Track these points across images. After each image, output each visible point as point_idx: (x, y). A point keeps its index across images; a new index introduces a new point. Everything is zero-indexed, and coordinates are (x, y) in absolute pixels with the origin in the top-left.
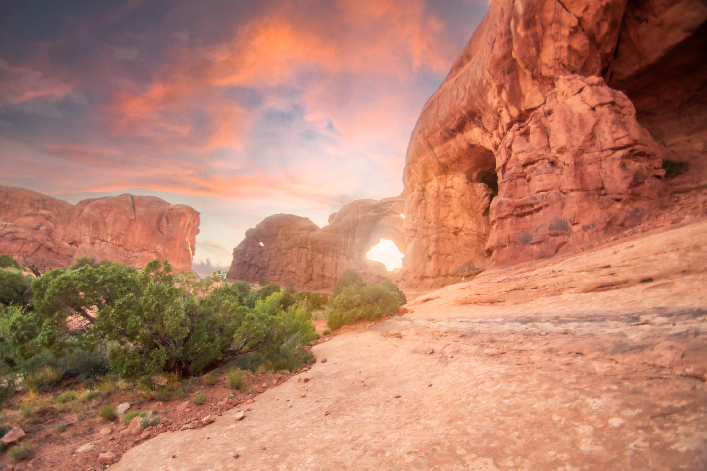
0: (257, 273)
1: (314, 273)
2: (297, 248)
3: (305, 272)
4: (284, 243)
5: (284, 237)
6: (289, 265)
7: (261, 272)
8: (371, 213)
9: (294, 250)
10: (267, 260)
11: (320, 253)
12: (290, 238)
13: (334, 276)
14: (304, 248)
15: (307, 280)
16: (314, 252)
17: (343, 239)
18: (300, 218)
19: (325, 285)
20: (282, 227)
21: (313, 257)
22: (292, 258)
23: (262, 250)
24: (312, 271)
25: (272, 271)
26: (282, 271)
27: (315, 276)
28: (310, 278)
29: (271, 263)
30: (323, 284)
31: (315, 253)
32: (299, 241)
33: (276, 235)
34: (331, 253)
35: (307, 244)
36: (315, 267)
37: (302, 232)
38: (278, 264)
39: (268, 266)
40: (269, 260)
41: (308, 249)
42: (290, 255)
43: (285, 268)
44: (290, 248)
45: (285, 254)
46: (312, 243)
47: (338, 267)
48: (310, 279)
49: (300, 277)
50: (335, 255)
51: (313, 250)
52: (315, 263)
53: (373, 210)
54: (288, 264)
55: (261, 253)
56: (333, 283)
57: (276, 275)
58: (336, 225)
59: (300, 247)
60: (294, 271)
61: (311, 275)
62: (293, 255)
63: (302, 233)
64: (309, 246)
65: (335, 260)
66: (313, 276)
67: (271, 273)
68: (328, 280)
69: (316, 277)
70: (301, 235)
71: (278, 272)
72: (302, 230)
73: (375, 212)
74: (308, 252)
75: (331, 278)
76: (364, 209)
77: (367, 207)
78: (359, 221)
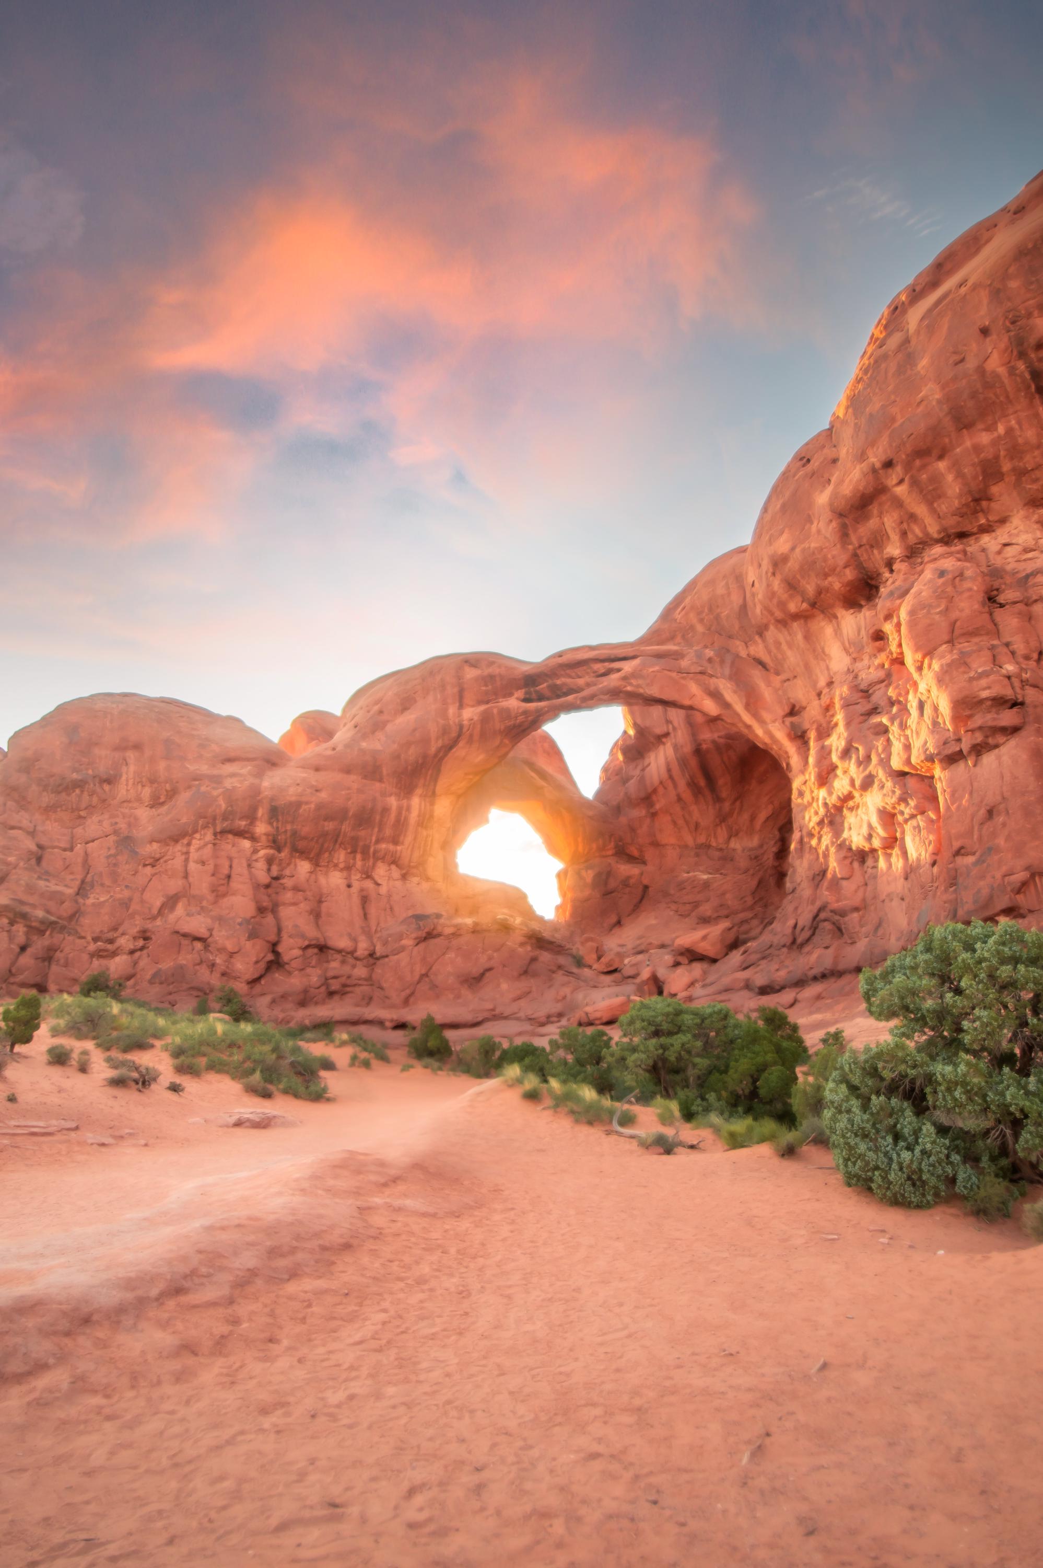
0: (23, 949)
1: (285, 935)
2: (209, 837)
3: (252, 935)
4: (143, 814)
5: (147, 792)
6: (172, 908)
7: (40, 944)
8: (513, 703)
9: (196, 843)
10: (70, 891)
11: (303, 853)
12: (172, 794)
13: (363, 947)
14: (240, 834)
15: (262, 965)
16: (279, 850)
17: (393, 802)
18: (208, 717)
19: (335, 985)
20: (137, 747)
21: (275, 871)
22: (186, 876)
23: (40, 847)
24: (279, 930)
25: (95, 940)
26: (145, 936)
27: (290, 950)
28: (270, 957)
29: (90, 901)
30: (326, 981)
31: (284, 854)
32: (223, 804)
33: (109, 780)
34: (341, 856)
35: (252, 818)
36: (285, 912)
37: (230, 768)
38: (125, 904)
39: (74, 916)
40: (82, 891)
41: (253, 839)
42: (178, 862)
43: (158, 922)
44: (179, 836)
45: (154, 862)
46: (274, 812)
47: (373, 911)
48: (275, 963)
49: (232, 955)
50: (359, 863)
51: (275, 844)
52: (288, 896)
53: (520, 693)
54: (171, 902)
55: (39, 860)
56: (360, 971)
57: (114, 954)
58: (364, 745)
59: (223, 832)
60: (203, 932)
61: (274, 947)
62: (192, 866)
63: (233, 775)
64: (261, 828)
65: (356, 885)
66: (280, 949)
67: (92, 947)
68: (343, 962)
69: (297, 952)
70: (228, 783)
71: (124, 942)
72: (230, 760)
73: (526, 700)
74: (255, 851)
75: (352, 953)
76: (486, 685)
77: (498, 679)
78: (465, 730)
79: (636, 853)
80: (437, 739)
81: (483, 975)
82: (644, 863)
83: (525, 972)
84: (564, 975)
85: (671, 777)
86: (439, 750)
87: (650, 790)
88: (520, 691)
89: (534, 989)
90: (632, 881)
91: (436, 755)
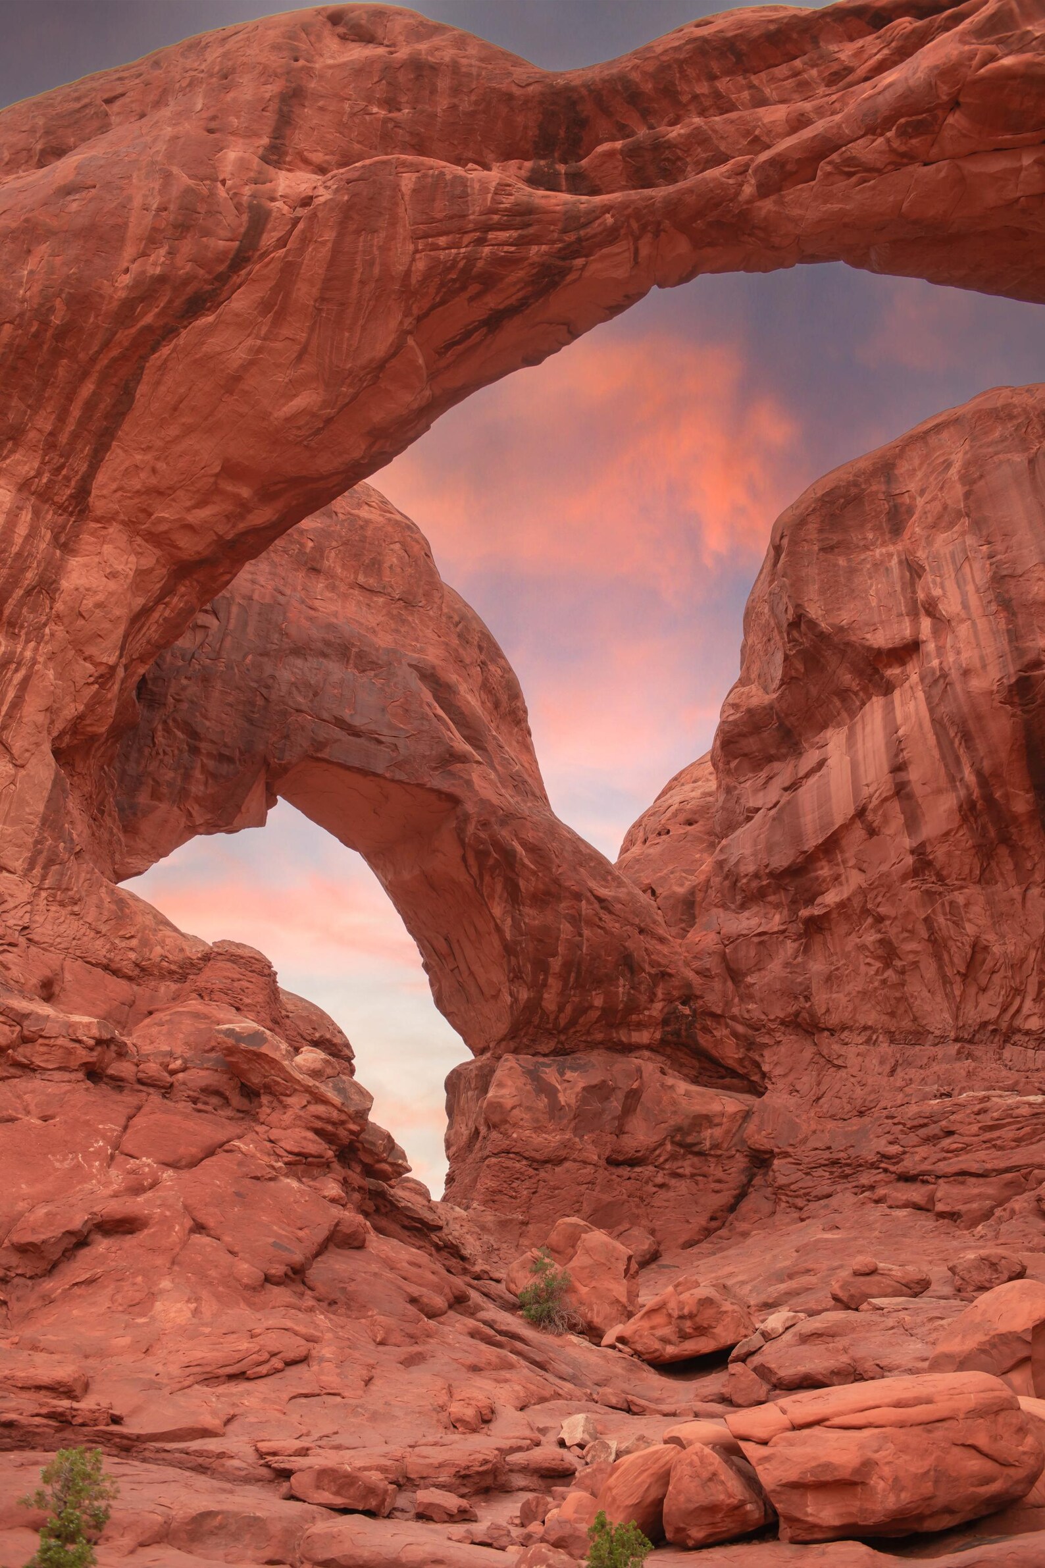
76: (391, 103)
77: (443, 84)
78: (268, 239)
79: (731, 1053)
80: (152, 240)
81: (79, 1241)
82: (757, 1091)
83: (296, 1275)
84: (473, 1334)
85: (901, 791)
86: (146, 291)
87: (811, 842)
88: (513, 163)
89: (327, 1351)
90: (709, 1136)
91: (127, 311)
